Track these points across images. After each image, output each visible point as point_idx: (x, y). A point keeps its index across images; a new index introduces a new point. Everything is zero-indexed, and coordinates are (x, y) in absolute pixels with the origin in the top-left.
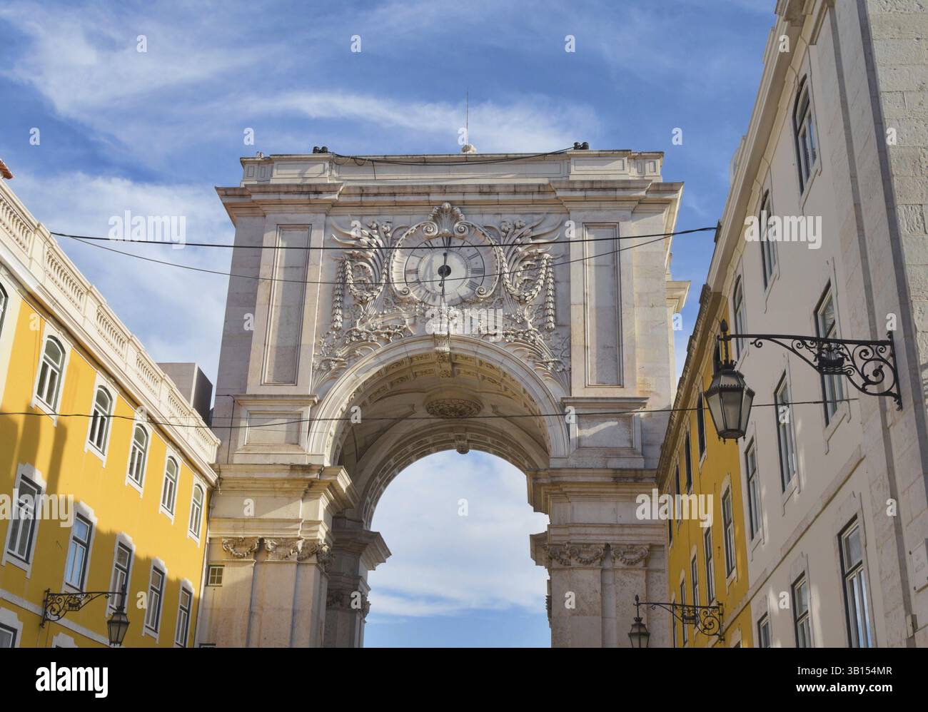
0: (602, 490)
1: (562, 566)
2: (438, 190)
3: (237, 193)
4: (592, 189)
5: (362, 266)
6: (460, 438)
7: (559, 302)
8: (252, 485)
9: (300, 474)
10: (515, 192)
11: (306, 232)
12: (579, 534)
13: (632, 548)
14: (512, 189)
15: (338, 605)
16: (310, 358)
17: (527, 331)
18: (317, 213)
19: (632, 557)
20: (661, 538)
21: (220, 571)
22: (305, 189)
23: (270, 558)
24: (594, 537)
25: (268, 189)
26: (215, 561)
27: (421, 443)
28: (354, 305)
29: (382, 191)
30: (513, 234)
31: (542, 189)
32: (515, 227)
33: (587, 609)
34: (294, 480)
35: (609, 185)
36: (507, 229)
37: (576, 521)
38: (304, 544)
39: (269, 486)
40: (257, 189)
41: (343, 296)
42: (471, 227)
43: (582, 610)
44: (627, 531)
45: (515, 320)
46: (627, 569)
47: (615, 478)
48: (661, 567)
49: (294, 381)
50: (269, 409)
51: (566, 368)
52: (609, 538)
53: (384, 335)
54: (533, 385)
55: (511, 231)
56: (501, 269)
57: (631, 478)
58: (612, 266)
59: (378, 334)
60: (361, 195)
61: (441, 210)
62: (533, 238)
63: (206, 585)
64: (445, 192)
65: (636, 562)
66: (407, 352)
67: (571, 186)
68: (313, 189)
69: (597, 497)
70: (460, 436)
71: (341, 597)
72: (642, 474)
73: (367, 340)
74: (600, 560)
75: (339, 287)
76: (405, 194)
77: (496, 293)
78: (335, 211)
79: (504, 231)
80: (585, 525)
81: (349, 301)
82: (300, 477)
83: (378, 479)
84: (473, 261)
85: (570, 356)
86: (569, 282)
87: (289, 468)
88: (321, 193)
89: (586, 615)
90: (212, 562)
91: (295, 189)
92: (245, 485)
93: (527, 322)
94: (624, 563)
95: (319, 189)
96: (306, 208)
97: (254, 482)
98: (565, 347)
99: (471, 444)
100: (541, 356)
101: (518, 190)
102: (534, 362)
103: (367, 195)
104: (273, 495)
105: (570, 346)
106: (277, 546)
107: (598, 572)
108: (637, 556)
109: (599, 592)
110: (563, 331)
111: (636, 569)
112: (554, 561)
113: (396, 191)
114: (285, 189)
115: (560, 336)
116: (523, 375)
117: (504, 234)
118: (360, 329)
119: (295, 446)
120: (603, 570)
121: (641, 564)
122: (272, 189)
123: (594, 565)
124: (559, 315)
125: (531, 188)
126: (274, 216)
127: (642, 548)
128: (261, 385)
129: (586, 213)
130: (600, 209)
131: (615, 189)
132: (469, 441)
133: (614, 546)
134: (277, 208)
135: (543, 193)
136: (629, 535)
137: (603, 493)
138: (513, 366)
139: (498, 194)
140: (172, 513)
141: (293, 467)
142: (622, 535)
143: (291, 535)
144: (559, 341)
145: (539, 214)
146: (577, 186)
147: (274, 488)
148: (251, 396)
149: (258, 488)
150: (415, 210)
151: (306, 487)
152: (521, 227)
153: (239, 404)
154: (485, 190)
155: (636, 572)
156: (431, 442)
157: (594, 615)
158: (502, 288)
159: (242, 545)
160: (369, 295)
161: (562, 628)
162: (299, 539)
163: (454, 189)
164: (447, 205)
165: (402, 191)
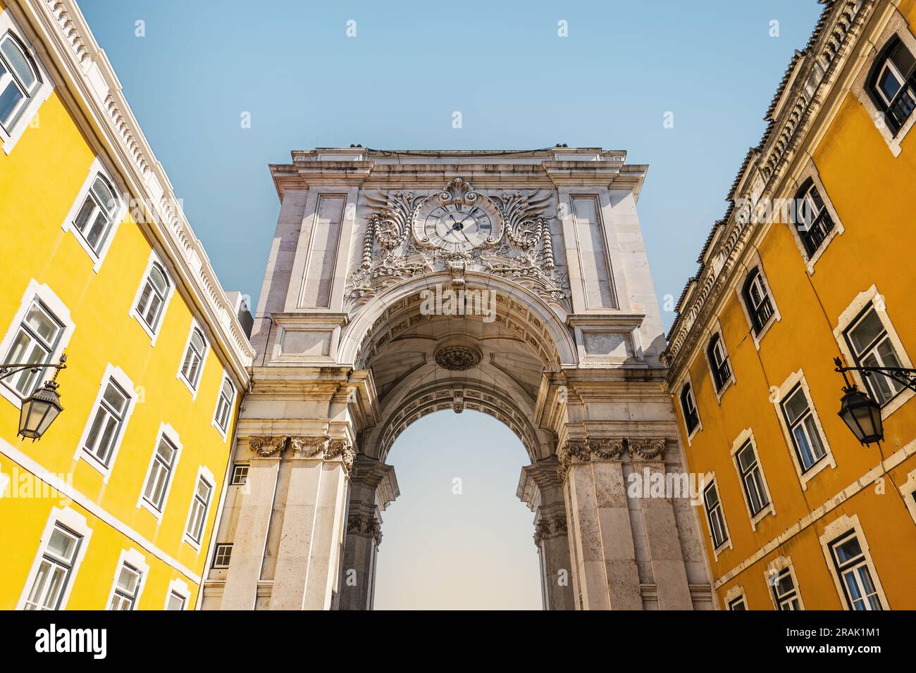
0: (613, 391)
1: (582, 461)
2: (452, 169)
3: (287, 169)
4: (576, 168)
5: (388, 222)
6: (459, 394)
7: (555, 249)
8: (282, 389)
9: (330, 376)
10: (514, 171)
11: (342, 200)
12: (596, 431)
13: (648, 442)
14: (511, 169)
15: (356, 529)
16: (341, 288)
17: (531, 269)
18: (351, 186)
19: (649, 451)
20: (674, 434)
21: (246, 471)
22: (343, 166)
23: (297, 456)
24: (611, 434)
25: (312, 165)
26: (241, 461)
27: (426, 399)
28: (381, 250)
29: (406, 169)
30: (513, 201)
31: (535, 169)
32: (515, 197)
33: (613, 502)
34: (324, 382)
35: (590, 165)
36: (508, 197)
37: (591, 418)
38: (330, 443)
39: (299, 389)
40: (303, 165)
41: (372, 243)
42: (479, 196)
43: (608, 502)
44: (641, 427)
45: (520, 261)
46: (647, 462)
47: (626, 378)
48: (677, 461)
49: (327, 305)
50: (303, 326)
51: (567, 296)
52: (624, 434)
53: (407, 271)
54: (539, 308)
55: (511, 200)
56: (505, 225)
57: (642, 378)
58: (597, 224)
59: (402, 271)
60: (389, 172)
61: (454, 184)
62: (530, 204)
63: (230, 484)
64: (457, 171)
65: (654, 456)
66: (427, 285)
67: (559, 166)
68: (350, 166)
69: (609, 398)
70: (458, 392)
71: (359, 522)
72: (651, 374)
73: (392, 275)
74: (618, 454)
75: (370, 238)
76: (424, 172)
77: (502, 242)
78: (366, 185)
79: (506, 198)
80: (601, 422)
81: (377, 247)
82: (330, 379)
83: (391, 427)
84: (482, 220)
85: (570, 287)
86: (562, 235)
87: (319, 370)
88: (356, 169)
89: (612, 507)
90: (238, 461)
91: (335, 165)
92: (277, 389)
93: (530, 262)
94: (643, 457)
95: (355, 166)
96: (343, 182)
97: (284, 385)
98: (565, 281)
99: (466, 403)
100: (544, 287)
101: (516, 169)
102: (539, 292)
103: (394, 172)
104: (303, 398)
105: (568, 280)
106: (304, 445)
107: (619, 465)
108: (654, 450)
109: (622, 484)
110: (562, 270)
111: (655, 462)
112: (573, 457)
113: (418, 169)
114: (326, 166)
115: (559, 273)
116: (529, 301)
117: (506, 201)
118: (387, 267)
119: (326, 357)
120: (623, 464)
121: (659, 458)
122: (315, 165)
123: (614, 459)
124: (556, 258)
125: (526, 168)
126: (317, 187)
127: (658, 443)
128: (297, 308)
129: (571, 188)
130: (582, 185)
131: (595, 169)
132: (465, 399)
133: (631, 441)
134: (319, 181)
135: (537, 172)
136: (644, 431)
137: (614, 393)
138: (521, 295)
139: (500, 172)
140: (194, 388)
141: (323, 370)
142: (638, 431)
143: (317, 434)
144: (559, 276)
145: (533, 189)
146: (564, 165)
147: (303, 392)
148: (287, 314)
149: (289, 391)
150: (433, 185)
151: (335, 390)
152: (520, 197)
153: (276, 325)
154: (490, 169)
155: (655, 465)
156: (435, 399)
157: (621, 507)
158: (507, 239)
159: (269, 445)
160: (394, 241)
161: (589, 521)
162: (326, 438)
163: (465, 168)
164: (458, 180)
165: (422, 169)
